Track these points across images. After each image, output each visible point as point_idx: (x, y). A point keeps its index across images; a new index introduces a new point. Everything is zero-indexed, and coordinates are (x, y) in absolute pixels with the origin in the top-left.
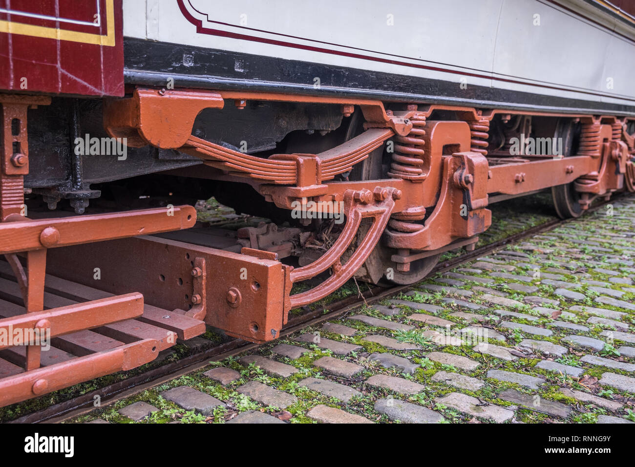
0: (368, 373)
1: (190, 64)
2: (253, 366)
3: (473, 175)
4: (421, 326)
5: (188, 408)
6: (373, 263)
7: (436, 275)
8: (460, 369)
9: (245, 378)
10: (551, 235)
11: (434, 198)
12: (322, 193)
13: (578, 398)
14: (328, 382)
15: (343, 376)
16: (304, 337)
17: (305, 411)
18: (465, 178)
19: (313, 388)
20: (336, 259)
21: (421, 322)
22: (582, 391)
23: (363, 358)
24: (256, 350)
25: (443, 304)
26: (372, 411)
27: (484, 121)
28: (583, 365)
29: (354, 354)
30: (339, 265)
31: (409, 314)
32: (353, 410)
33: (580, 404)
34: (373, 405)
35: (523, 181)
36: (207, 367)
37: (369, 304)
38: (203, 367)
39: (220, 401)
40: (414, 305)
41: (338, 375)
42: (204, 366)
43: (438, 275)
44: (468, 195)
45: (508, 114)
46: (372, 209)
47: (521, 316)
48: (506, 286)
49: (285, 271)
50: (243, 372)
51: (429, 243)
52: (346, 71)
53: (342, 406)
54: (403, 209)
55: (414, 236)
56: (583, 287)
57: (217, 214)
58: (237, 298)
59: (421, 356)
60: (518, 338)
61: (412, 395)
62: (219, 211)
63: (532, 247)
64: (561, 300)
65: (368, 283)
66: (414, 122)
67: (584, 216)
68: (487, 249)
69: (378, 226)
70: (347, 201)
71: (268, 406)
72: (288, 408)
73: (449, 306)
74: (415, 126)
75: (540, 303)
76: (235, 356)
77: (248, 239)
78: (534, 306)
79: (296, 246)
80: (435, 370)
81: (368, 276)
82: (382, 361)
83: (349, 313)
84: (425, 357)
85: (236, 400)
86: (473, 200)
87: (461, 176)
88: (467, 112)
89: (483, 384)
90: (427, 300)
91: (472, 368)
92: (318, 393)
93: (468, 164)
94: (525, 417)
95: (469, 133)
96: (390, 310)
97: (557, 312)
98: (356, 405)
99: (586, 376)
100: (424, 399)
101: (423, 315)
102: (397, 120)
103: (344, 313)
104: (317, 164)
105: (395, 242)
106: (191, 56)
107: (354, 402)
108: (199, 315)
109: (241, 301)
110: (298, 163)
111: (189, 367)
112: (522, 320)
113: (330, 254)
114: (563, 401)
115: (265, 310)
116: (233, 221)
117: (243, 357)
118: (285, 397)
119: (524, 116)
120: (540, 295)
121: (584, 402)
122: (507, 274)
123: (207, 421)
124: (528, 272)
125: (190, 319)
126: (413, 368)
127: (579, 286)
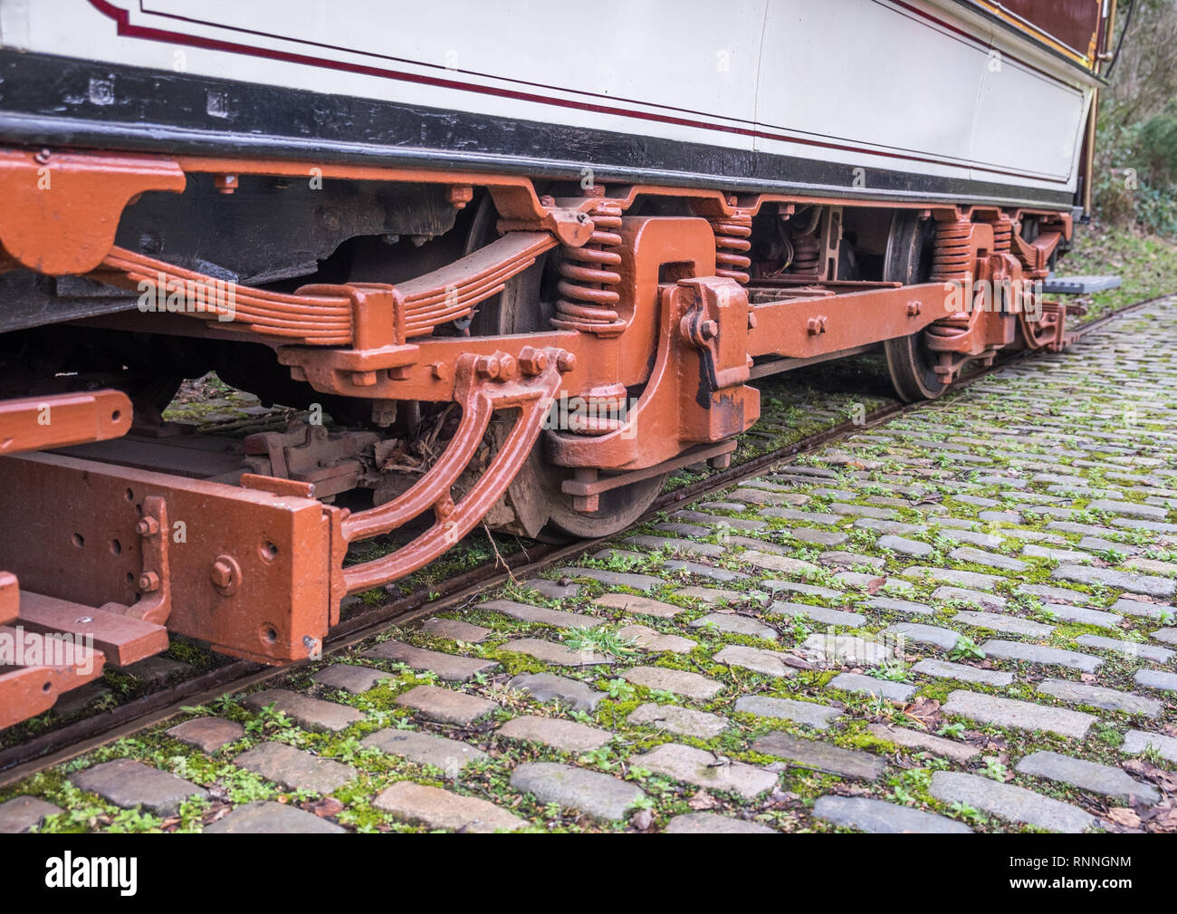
0: (504, 713)
1: (106, 99)
2: (271, 712)
3: (717, 321)
4: (616, 617)
5: (126, 803)
6: (527, 498)
7: (655, 516)
8: (686, 696)
9: (254, 737)
10: (881, 435)
11: (644, 368)
12: (406, 361)
13: (900, 742)
14: (422, 735)
15: (454, 723)
16: (383, 649)
17: (371, 795)
18: (702, 327)
19: (390, 750)
20: (440, 491)
21: (619, 609)
22: (909, 728)
23: (497, 686)
24: (283, 679)
25: (664, 573)
26: (505, 789)
27: (741, 216)
28: (916, 679)
29: (481, 678)
30: (449, 503)
31: (598, 595)
32: (467, 788)
33: (903, 754)
34: (508, 777)
35: (822, 331)
36: (177, 717)
37: (519, 578)
38: (166, 719)
39: (196, 786)
40: (608, 577)
41: (444, 720)
42: (170, 717)
43: (660, 516)
44: (710, 360)
45: (791, 203)
46: (515, 390)
47: (810, 591)
48: (787, 534)
49: (331, 518)
50: (250, 725)
51: (635, 455)
52: (453, 118)
53: (445, 783)
54: (583, 391)
55: (605, 442)
56: (931, 531)
57: (228, 406)
58: (232, 576)
59: (610, 675)
60: (800, 633)
61: (586, 753)
62: (233, 401)
63: (844, 459)
64: (887, 558)
65: (520, 537)
66: (597, 219)
67: (946, 396)
68: (760, 463)
69: (529, 425)
70: (463, 376)
71: (294, 790)
72: (336, 791)
73: (676, 576)
74: (598, 227)
75: (849, 563)
76: (237, 693)
77: (266, 456)
78: (836, 570)
79: (368, 469)
80: (637, 701)
81: (517, 522)
82: (535, 690)
83: (479, 598)
84: (617, 678)
85: (229, 783)
86: (719, 370)
87: (694, 324)
88: (707, 199)
89: (725, 725)
90: (635, 566)
91: (708, 695)
92: (399, 760)
93: (708, 301)
94: (797, 783)
95: (711, 239)
96: (561, 588)
97: (877, 581)
98: (475, 779)
99: (920, 699)
100: (609, 759)
101: (624, 595)
102: (564, 216)
103: (470, 597)
104: (395, 304)
105: (568, 454)
106: (108, 83)
107: (471, 772)
108: (156, 613)
109: (240, 582)
110: (354, 301)
111: (139, 721)
112: (811, 598)
113: (429, 482)
114: (872, 749)
115: (289, 598)
116: (261, 420)
117: (253, 694)
118: (332, 770)
119: (826, 208)
120: (850, 550)
121: (911, 748)
122: (792, 510)
123: (165, 829)
124: (832, 505)
125: (134, 623)
126: (594, 699)
127: (922, 530)
